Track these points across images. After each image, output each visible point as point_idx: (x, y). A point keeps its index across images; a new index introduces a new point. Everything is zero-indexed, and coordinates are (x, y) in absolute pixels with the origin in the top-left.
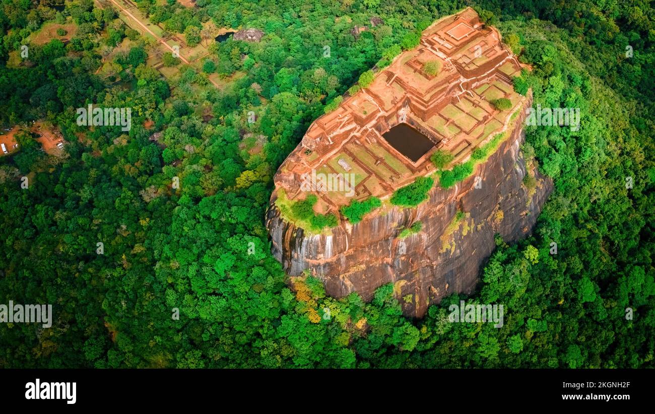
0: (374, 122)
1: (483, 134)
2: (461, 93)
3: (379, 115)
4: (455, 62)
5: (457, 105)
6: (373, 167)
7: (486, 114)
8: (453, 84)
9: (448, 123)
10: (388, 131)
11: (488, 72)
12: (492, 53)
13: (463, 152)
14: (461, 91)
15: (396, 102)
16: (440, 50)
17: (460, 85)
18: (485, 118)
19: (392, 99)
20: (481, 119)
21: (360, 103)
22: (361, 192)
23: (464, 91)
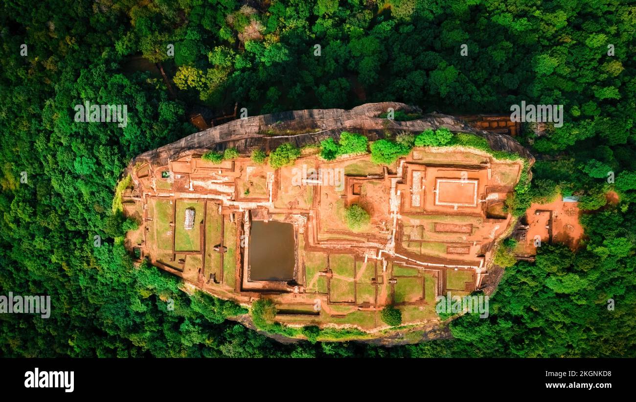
0: (253, 205)
1: (343, 316)
2: (374, 257)
3: (263, 204)
4: (400, 226)
5: (357, 263)
6: (210, 247)
7: (372, 301)
8: (372, 244)
9: (324, 274)
10: (266, 221)
11: (430, 264)
12: (460, 250)
13: (302, 316)
14: (377, 255)
15: (294, 206)
16: (402, 196)
17: (381, 251)
18: (366, 305)
19: (293, 201)
20: (360, 301)
21: (255, 176)
22: (177, 259)
23: (379, 258)
